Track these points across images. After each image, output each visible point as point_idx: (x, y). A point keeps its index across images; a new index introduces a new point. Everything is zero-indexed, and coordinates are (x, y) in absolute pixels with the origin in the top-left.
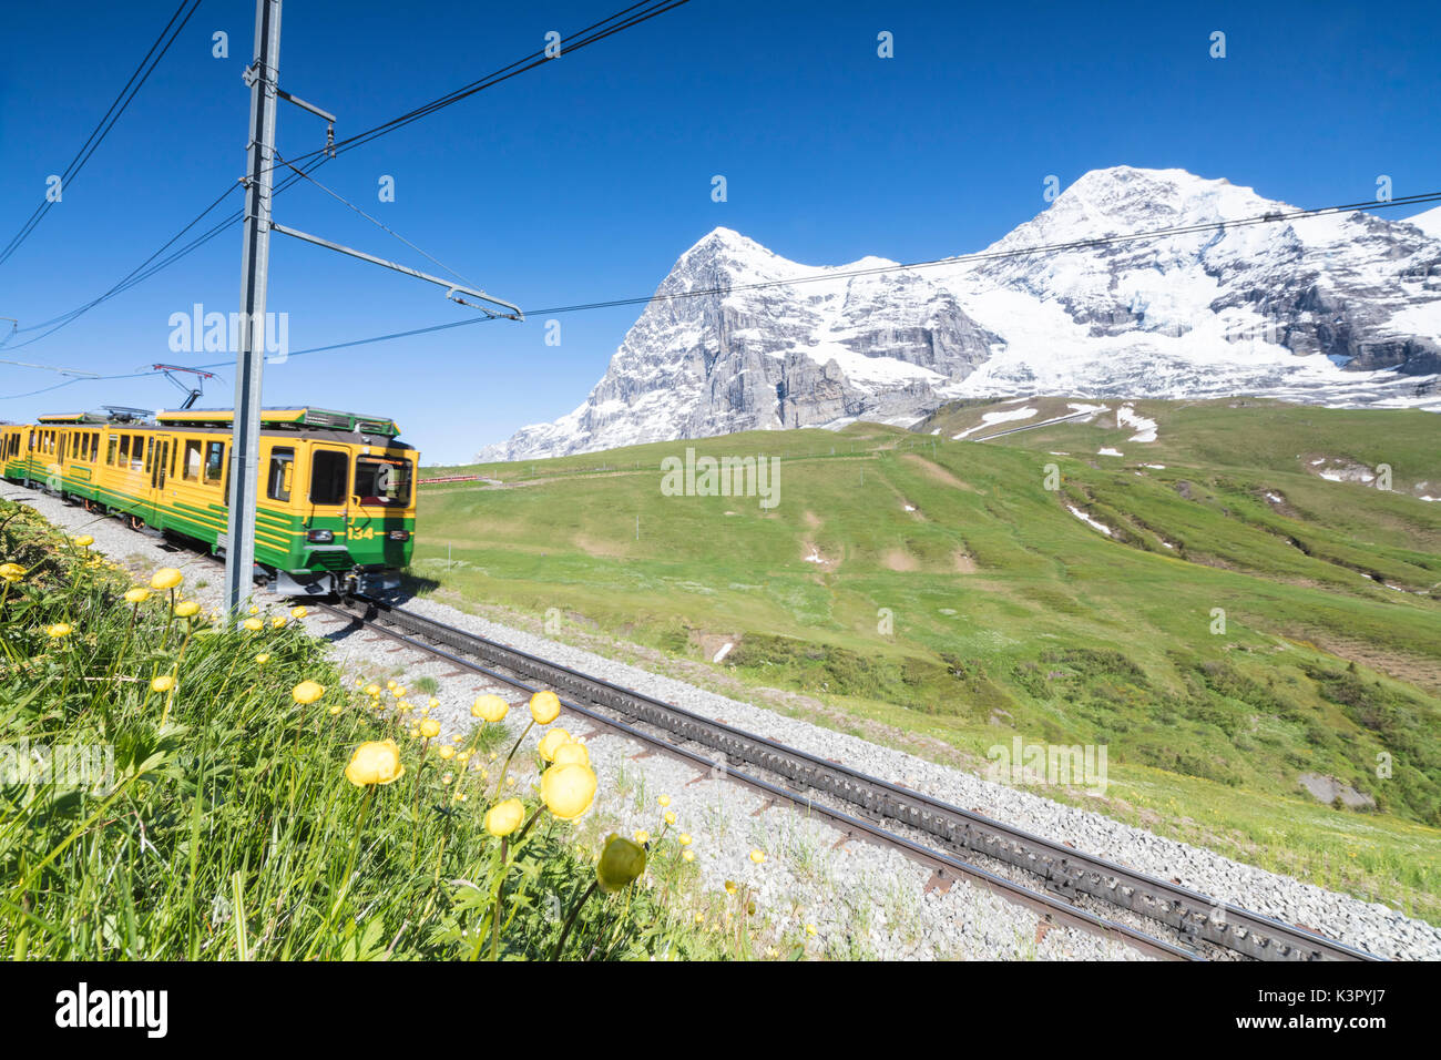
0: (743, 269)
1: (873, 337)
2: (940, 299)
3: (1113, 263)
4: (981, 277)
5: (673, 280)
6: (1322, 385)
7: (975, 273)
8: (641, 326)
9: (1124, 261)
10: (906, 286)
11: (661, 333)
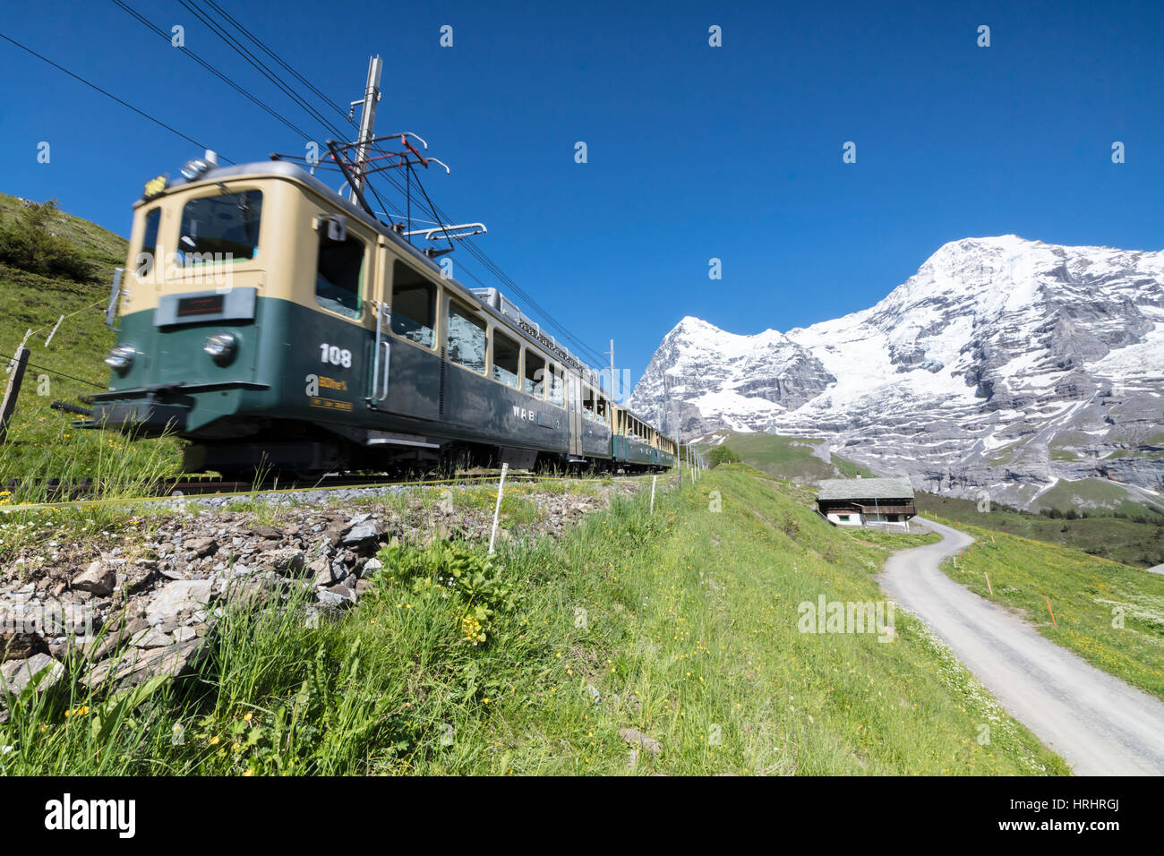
0: (691, 346)
1: (754, 385)
2: (795, 358)
3: (947, 313)
4: (870, 326)
5: (660, 352)
6: (954, 407)
7: (866, 324)
8: (643, 381)
9: (955, 311)
10: (781, 349)
11: (653, 385)
